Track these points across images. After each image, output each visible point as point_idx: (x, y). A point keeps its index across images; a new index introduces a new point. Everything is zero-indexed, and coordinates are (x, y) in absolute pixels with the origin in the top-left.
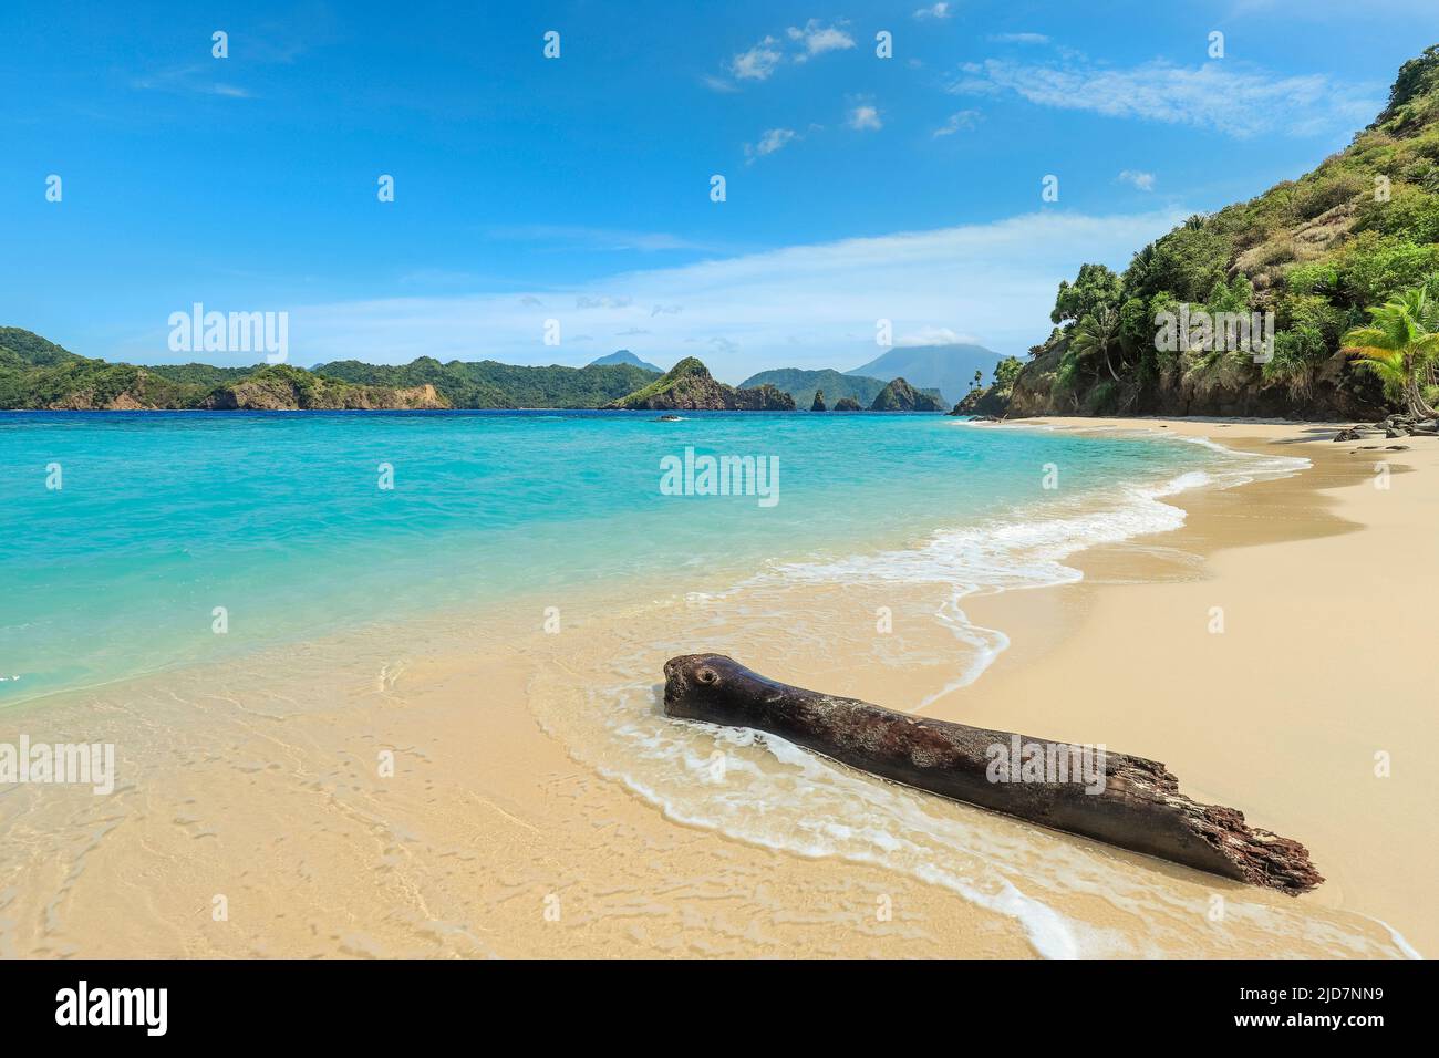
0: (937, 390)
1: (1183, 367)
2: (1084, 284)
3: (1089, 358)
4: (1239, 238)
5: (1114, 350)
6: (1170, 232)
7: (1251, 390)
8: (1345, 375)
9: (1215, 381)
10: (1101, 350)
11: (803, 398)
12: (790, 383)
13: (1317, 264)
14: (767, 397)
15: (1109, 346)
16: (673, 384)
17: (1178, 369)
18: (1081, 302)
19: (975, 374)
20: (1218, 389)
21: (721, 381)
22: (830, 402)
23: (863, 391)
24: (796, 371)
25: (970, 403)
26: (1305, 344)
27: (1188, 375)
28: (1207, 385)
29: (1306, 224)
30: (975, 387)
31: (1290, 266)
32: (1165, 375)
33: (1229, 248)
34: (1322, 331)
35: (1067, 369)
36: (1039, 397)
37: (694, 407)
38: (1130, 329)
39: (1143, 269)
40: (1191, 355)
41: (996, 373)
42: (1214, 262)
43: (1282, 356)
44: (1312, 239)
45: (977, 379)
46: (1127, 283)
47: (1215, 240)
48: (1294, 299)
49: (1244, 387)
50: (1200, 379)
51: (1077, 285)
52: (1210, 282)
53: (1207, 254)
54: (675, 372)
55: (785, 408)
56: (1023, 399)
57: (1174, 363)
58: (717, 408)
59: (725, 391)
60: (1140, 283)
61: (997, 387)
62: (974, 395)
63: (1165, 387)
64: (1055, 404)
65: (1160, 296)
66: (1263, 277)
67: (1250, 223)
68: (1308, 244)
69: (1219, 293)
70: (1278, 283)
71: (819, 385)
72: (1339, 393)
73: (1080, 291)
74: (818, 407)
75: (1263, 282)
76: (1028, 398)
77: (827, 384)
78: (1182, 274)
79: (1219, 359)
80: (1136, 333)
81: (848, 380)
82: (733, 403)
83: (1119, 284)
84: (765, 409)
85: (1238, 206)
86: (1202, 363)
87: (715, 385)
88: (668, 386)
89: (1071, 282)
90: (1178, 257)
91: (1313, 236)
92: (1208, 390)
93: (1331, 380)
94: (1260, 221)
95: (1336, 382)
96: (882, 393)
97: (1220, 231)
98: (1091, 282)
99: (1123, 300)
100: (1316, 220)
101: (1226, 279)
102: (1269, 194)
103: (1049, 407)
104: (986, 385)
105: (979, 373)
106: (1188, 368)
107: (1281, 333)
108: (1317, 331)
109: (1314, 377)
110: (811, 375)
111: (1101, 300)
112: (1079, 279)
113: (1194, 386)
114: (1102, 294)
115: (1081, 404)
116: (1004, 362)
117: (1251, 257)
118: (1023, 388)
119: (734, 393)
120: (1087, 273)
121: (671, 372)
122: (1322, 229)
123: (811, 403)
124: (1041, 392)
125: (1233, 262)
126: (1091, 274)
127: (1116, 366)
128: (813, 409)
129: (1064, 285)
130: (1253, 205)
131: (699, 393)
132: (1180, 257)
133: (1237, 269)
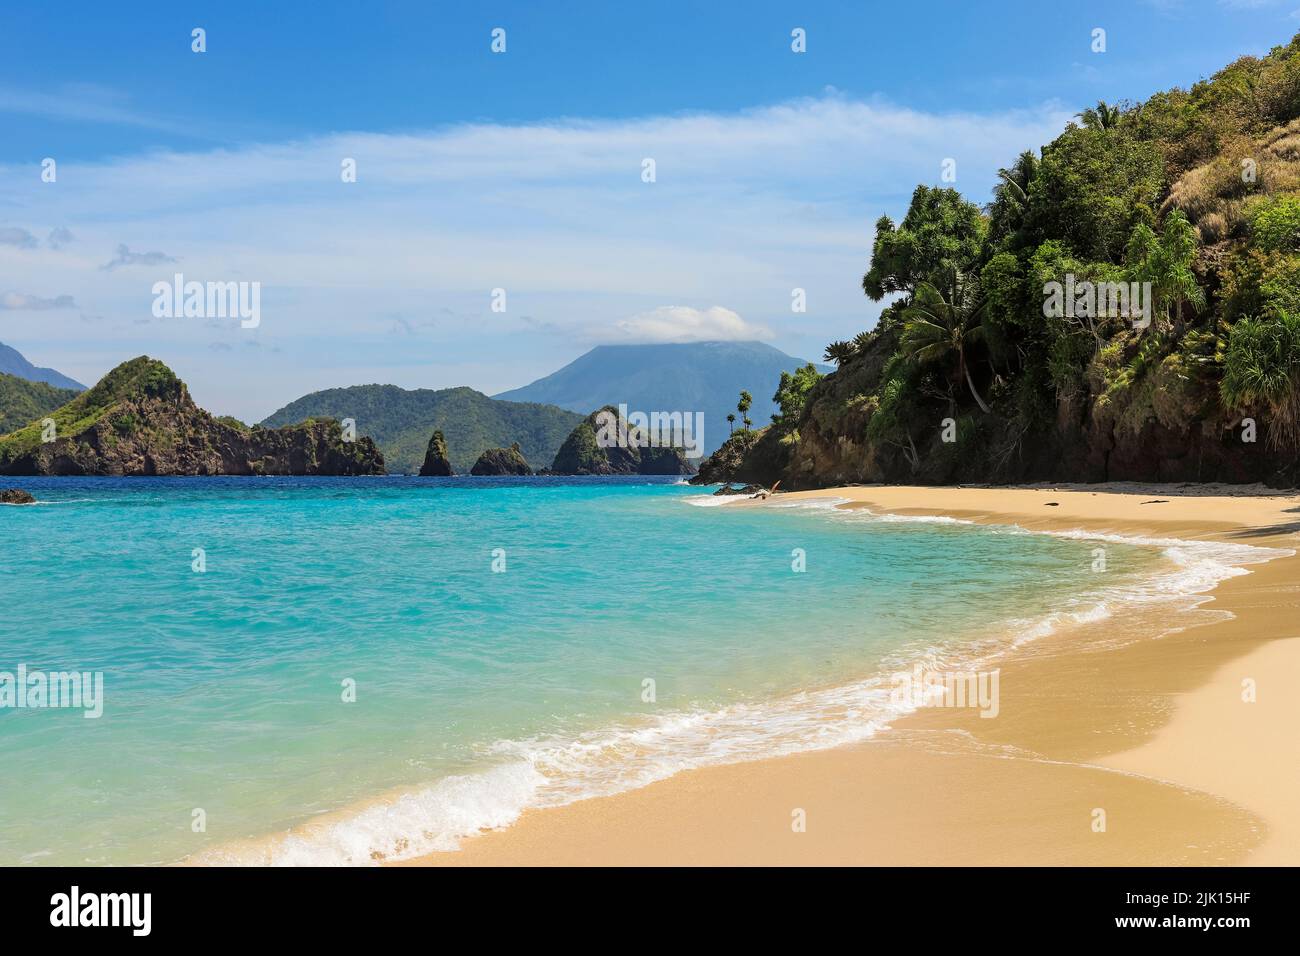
1: (1094, 386)
2: (919, 225)
3: (932, 366)
4: (1175, 148)
5: (975, 350)
6: (1063, 131)
7: (1207, 429)
9: (1146, 413)
10: (953, 351)
11: (403, 450)
12: (376, 415)
13: (1296, 197)
14: (322, 445)
15: (966, 342)
16: (100, 416)
17: (1087, 389)
18: (916, 259)
19: (738, 399)
20: (1152, 426)
21: (217, 412)
22: (461, 459)
24: (392, 393)
25: (730, 457)
26: (1286, 342)
27: (1103, 400)
28: (1135, 420)
29: (1278, 130)
30: (739, 425)
31: (1256, 200)
32: (1066, 399)
33: (1159, 166)
35: (894, 388)
36: (847, 445)
37: (150, 470)
38: (999, 311)
39: (1019, 199)
40: (1106, 363)
41: (778, 398)
42: (1134, 189)
43: (1250, 364)
44: (1289, 154)
45: (742, 408)
46: (996, 231)
47: (1134, 149)
48: (1263, 258)
49: (1196, 423)
50: (1123, 407)
51: (908, 225)
52: (1128, 225)
53: (1121, 174)
54: (108, 387)
55: (359, 470)
56: (817, 449)
57: (1078, 377)
58: (204, 472)
59: (226, 433)
60: (1016, 224)
61: (780, 427)
62: (737, 443)
63: (1065, 425)
64: (878, 460)
65: (1046, 248)
66: (1214, 219)
67: (1191, 123)
68: (1283, 164)
69: (1141, 248)
70: (1238, 231)
71: (442, 421)
73: (912, 236)
74: (435, 468)
75: (1217, 228)
76: (827, 448)
77: (459, 420)
78: (1083, 209)
79: (1150, 370)
80: (1009, 317)
81: (503, 409)
82: (243, 460)
83: (982, 227)
84: (316, 472)
85: (1176, 95)
86: (1124, 377)
87: (201, 419)
88: (89, 422)
89: (897, 223)
90: (1073, 178)
91: (1291, 151)
92: (1137, 431)
94: (1206, 119)
96: (572, 439)
97: (1143, 136)
98: (934, 220)
99: (986, 255)
100: (1294, 124)
101: (1155, 220)
102: (1221, 77)
103: (867, 466)
104: (760, 424)
105: (746, 397)
106: (1103, 388)
107: (1245, 321)
110: (425, 399)
111: (950, 255)
112: (911, 213)
113: (1114, 424)
114: (954, 245)
115: (922, 460)
116: (792, 375)
117: (1194, 183)
118: (817, 427)
119: (246, 436)
120: (926, 204)
121: (96, 390)
123: (420, 459)
124: (850, 435)
125: (1166, 191)
126: (931, 205)
127: (982, 384)
128: (424, 472)
129: (884, 225)
130: (1197, 93)
131: (163, 437)
132: (1077, 176)
133: (1173, 204)
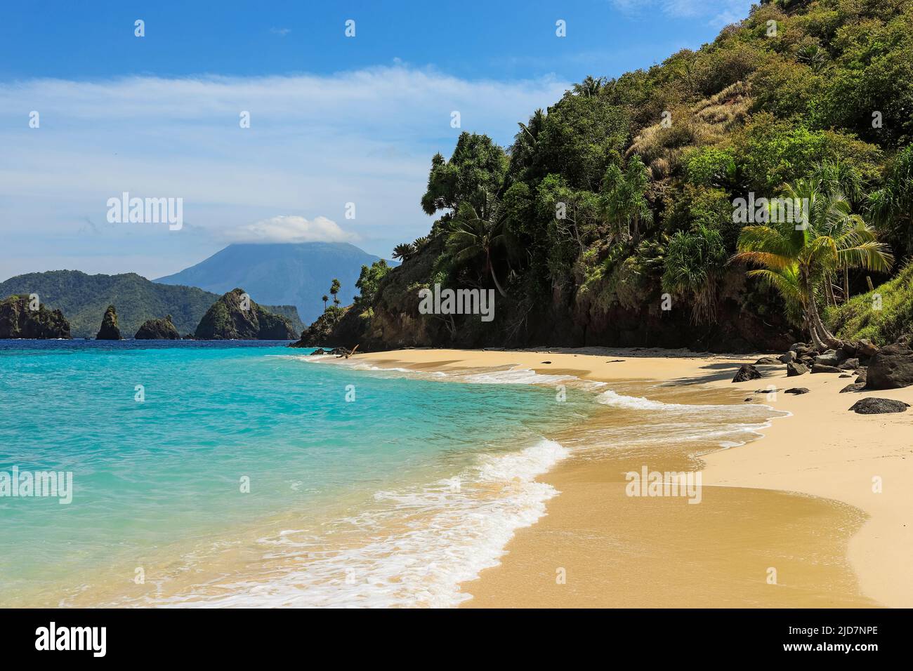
0: (294, 308)
1: (577, 279)
2: (462, 161)
3: (468, 263)
4: (636, 112)
5: (498, 251)
6: (563, 97)
7: (652, 310)
8: (749, 292)
9: (612, 298)
10: (482, 253)
11: (84, 320)
12: (65, 294)
13: (715, 149)
14: (23, 316)
15: (491, 245)
17: (573, 280)
18: (459, 185)
19: (331, 285)
20: (616, 307)
22: (128, 327)
23: (185, 309)
24: (78, 276)
25: (324, 327)
26: (705, 250)
27: (583, 288)
28: (604, 303)
29: (705, 101)
30: (330, 304)
31: (689, 150)
32: (558, 288)
33: (626, 123)
34: (723, 233)
35: (440, 279)
36: (406, 319)
38: (515, 224)
39: (531, 145)
40: (586, 262)
41: (359, 284)
42: (609, 139)
43: (682, 265)
44: (711, 119)
45: (333, 291)
46: (515, 167)
47: (610, 111)
48: (693, 191)
49: (643, 307)
50: (596, 294)
51: (454, 161)
52: (604, 165)
53: (601, 129)
55: (51, 334)
56: (385, 322)
57: (567, 272)
60: (528, 162)
61: (360, 305)
62: (329, 316)
63: (557, 306)
64: (428, 330)
65: (549, 180)
66: (662, 162)
67: (648, 94)
68: (707, 125)
69: (612, 182)
70: (678, 171)
71: (115, 298)
72: (744, 314)
73: (457, 169)
74: (109, 334)
75: (663, 169)
76: (392, 321)
77: (127, 297)
78: (574, 152)
79: (616, 268)
80: (522, 229)
81: (160, 290)
83: (506, 166)
84: (18, 336)
85: (638, 74)
86: (598, 272)
89: (447, 160)
90: (568, 130)
91: (712, 116)
92: (605, 311)
93: (735, 297)
94: (658, 92)
95: (740, 300)
96: (210, 313)
97: (616, 102)
98: (473, 158)
99: (508, 184)
100: (715, 98)
101: (622, 162)
102: (669, 62)
103: (420, 335)
104: (346, 303)
105: (336, 283)
106: (583, 280)
107: (679, 234)
108: (716, 232)
109: (717, 294)
110: (102, 282)
111: (483, 182)
112: (457, 152)
113: (590, 305)
114: (486, 175)
115: (458, 330)
116: (370, 268)
117: (649, 136)
118: (386, 306)
120: (467, 145)
122: (720, 108)
123: (99, 326)
124: (409, 312)
125: (630, 142)
126: (471, 147)
127: (502, 276)
128: (100, 337)
129: (437, 160)
130: (653, 73)
132: (571, 129)
133: (634, 151)
